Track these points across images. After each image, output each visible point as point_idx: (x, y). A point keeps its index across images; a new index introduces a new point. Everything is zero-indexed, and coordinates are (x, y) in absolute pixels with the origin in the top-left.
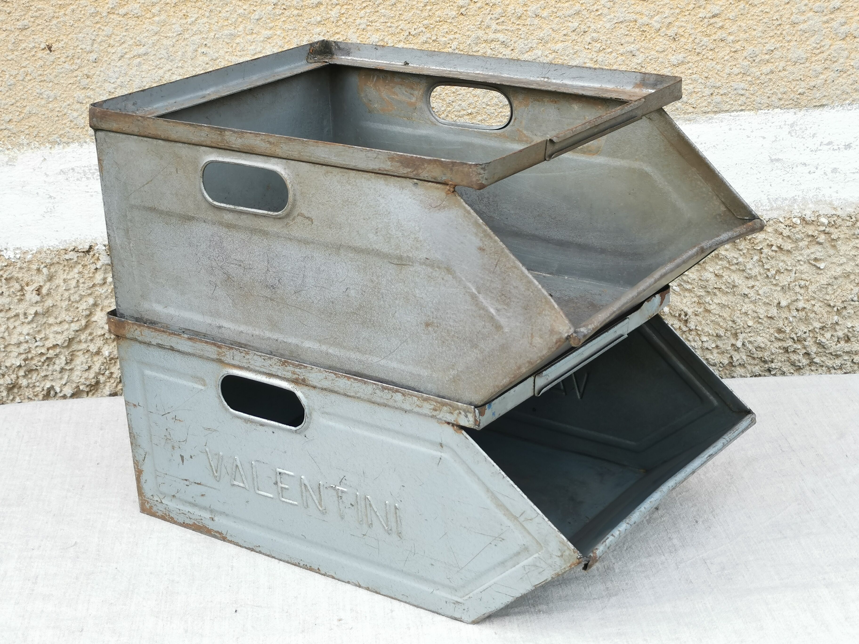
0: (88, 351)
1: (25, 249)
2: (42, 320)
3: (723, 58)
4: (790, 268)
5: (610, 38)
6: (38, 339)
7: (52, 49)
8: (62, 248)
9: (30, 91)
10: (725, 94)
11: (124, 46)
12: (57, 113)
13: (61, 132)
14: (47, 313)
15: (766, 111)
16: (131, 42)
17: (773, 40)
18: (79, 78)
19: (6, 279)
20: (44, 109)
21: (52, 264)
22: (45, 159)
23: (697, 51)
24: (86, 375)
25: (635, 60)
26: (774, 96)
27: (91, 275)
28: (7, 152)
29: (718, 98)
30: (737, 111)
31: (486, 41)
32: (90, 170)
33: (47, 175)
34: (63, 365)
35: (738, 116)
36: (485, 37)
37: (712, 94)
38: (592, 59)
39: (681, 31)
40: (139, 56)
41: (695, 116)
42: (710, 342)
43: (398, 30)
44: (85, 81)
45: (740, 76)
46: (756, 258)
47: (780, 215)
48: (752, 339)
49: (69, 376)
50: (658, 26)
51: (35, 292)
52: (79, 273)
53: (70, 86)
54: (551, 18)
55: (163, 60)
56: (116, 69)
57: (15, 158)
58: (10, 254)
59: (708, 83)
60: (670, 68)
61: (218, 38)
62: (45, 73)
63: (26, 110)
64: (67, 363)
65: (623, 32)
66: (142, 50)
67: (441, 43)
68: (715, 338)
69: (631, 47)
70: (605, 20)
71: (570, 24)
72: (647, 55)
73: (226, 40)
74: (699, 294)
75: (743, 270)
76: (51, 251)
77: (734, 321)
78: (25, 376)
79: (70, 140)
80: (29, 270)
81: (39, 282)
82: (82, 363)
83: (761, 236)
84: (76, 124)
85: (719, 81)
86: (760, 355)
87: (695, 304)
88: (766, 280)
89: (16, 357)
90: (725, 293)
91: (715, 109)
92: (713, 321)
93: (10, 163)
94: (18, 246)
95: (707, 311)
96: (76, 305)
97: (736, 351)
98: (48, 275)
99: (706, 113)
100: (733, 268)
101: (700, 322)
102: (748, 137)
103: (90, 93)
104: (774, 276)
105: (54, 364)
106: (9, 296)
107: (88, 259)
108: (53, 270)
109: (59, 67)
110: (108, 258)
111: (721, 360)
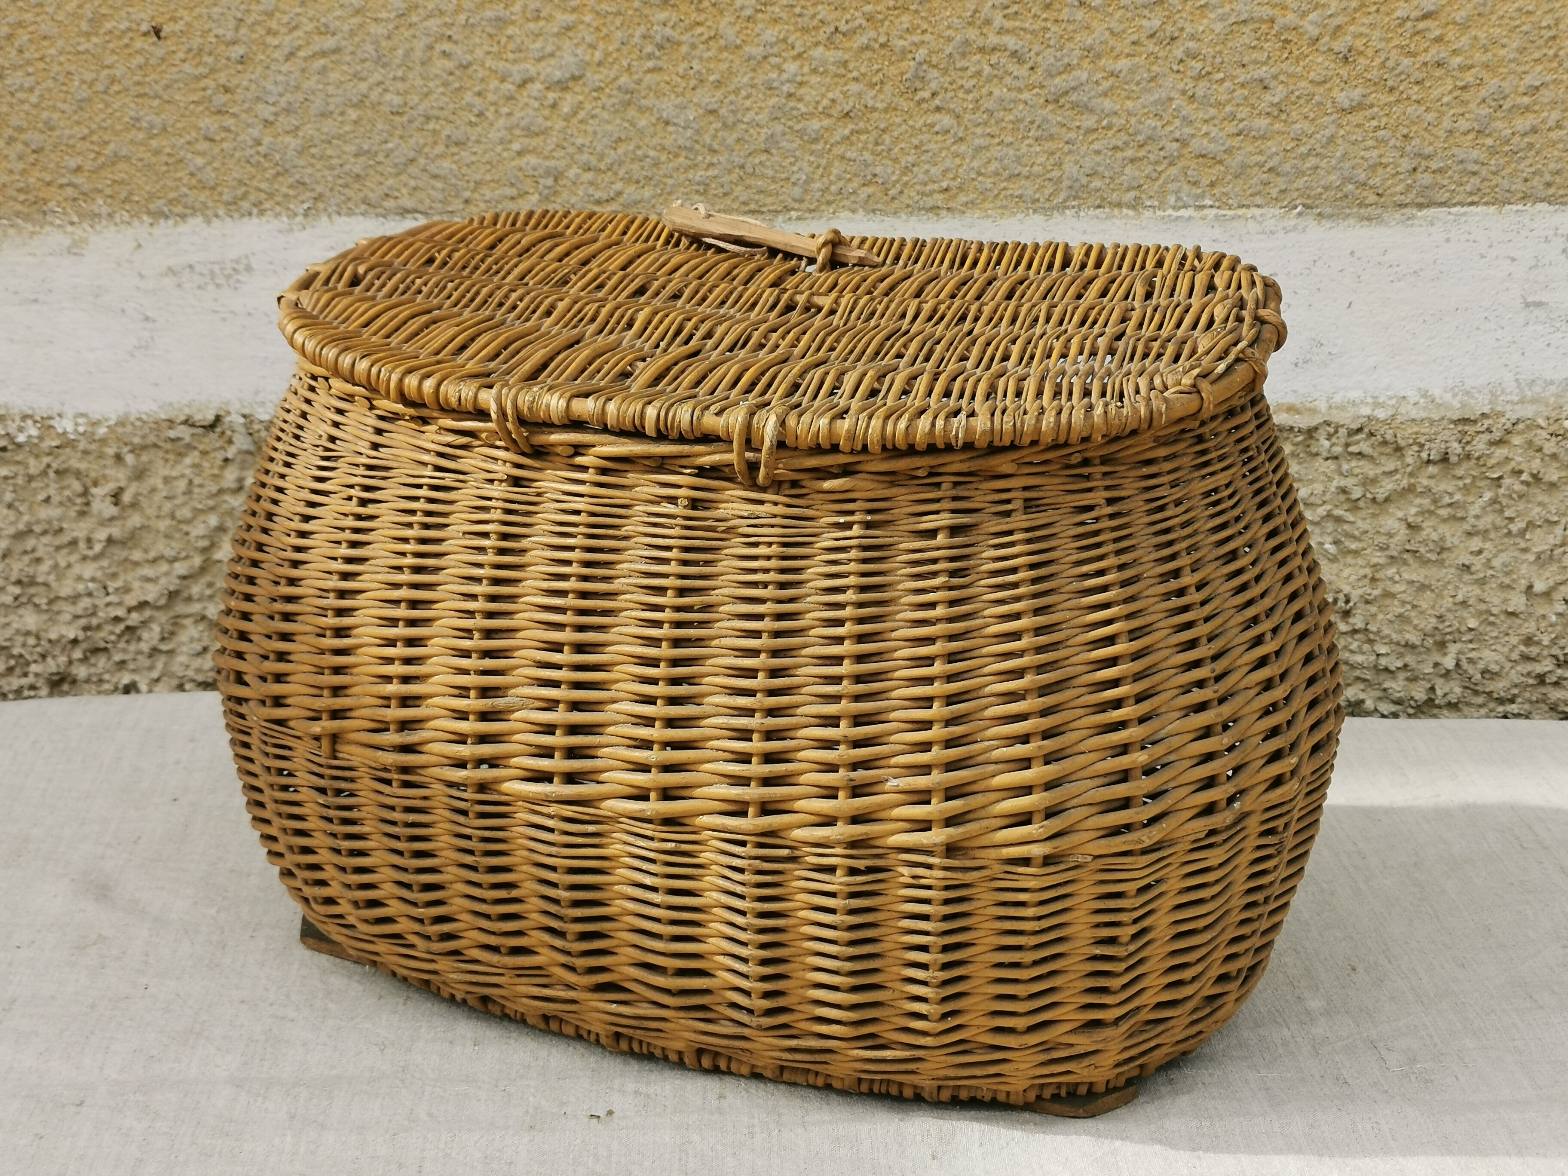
0: (203, 618)
1: (95, 417)
2: (120, 553)
3: (1439, 100)
4: (1556, 519)
5: (1220, 52)
6: (110, 590)
7: (162, 34)
8: (163, 416)
9: (118, 114)
10: (1440, 171)
11: (296, 34)
12: (165, 159)
13: (173, 195)
14: (131, 540)
15: (1520, 207)
16: (310, 27)
17: (1539, 68)
18: (209, 92)
19: (57, 472)
20: (141, 149)
21: (144, 448)
22: (140, 246)
23: (1390, 83)
24: (197, 663)
25: (1268, 97)
26: (1537, 178)
27: (216, 471)
28: (69, 229)
29: (1426, 179)
30: (1462, 205)
31: (981, 50)
32: (222, 269)
33: (141, 276)
34: (155, 642)
35: (1464, 214)
36: (980, 42)
37: (1415, 169)
38: (1184, 92)
39: (1359, 43)
40: (323, 54)
41: (1380, 211)
42: (1393, 657)
43: (815, 22)
44: (221, 99)
45: (1471, 136)
46: (1488, 495)
47: (1537, 414)
48: (1473, 655)
49: (166, 664)
50: (1315, 32)
51: (109, 499)
52: (195, 466)
53: (192, 107)
54: (1110, 10)
55: (367, 64)
56: (280, 78)
57: (84, 241)
58: (66, 425)
59: (1408, 148)
60: (1335, 116)
61: (473, 25)
62: (147, 79)
63: (109, 150)
64: (163, 639)
65: (1247, 41)
66: (329, 43)
67: (897, 50)
68: (1402, 650)
69: (1262, 72)
70: (1212, 16)
71: (1144, 22)
72: (1292, 87)
73: (489, 30)
74: (1375, 560)
75: (1463, 519)
76: (144, 422)
77: (1440, 618)
78: (85, 660)
79: (188, 211)
80: (101, 456)
81: (117, 480)
82: (192, 640)
83: (1500, 453)
84: (200, 181)
85: (1430, 144)
86: (1490, 686)
87: (1366, 581)
88: (1506, 540)
89: (69, 623)
90: (1425, 562)
91: (1420, 200)
92: (1400, 616)
93: (74, 250)
94: (83, 410)
95: (1388, 595)
96: (185, 528)
97: (1442, 676)
98: (135, 467)
99: (1402, 206)
100: (1443, 512)
101: (1374, 616)
102: (1483, 257)
103: (229, 122)
104: (1522, 533)
105: (139, 639)
106: (61, 504)
107: (212, 440)
108: (145, 458)
109: (174, 69)
110: (249, 439)
111: (1413, 694)
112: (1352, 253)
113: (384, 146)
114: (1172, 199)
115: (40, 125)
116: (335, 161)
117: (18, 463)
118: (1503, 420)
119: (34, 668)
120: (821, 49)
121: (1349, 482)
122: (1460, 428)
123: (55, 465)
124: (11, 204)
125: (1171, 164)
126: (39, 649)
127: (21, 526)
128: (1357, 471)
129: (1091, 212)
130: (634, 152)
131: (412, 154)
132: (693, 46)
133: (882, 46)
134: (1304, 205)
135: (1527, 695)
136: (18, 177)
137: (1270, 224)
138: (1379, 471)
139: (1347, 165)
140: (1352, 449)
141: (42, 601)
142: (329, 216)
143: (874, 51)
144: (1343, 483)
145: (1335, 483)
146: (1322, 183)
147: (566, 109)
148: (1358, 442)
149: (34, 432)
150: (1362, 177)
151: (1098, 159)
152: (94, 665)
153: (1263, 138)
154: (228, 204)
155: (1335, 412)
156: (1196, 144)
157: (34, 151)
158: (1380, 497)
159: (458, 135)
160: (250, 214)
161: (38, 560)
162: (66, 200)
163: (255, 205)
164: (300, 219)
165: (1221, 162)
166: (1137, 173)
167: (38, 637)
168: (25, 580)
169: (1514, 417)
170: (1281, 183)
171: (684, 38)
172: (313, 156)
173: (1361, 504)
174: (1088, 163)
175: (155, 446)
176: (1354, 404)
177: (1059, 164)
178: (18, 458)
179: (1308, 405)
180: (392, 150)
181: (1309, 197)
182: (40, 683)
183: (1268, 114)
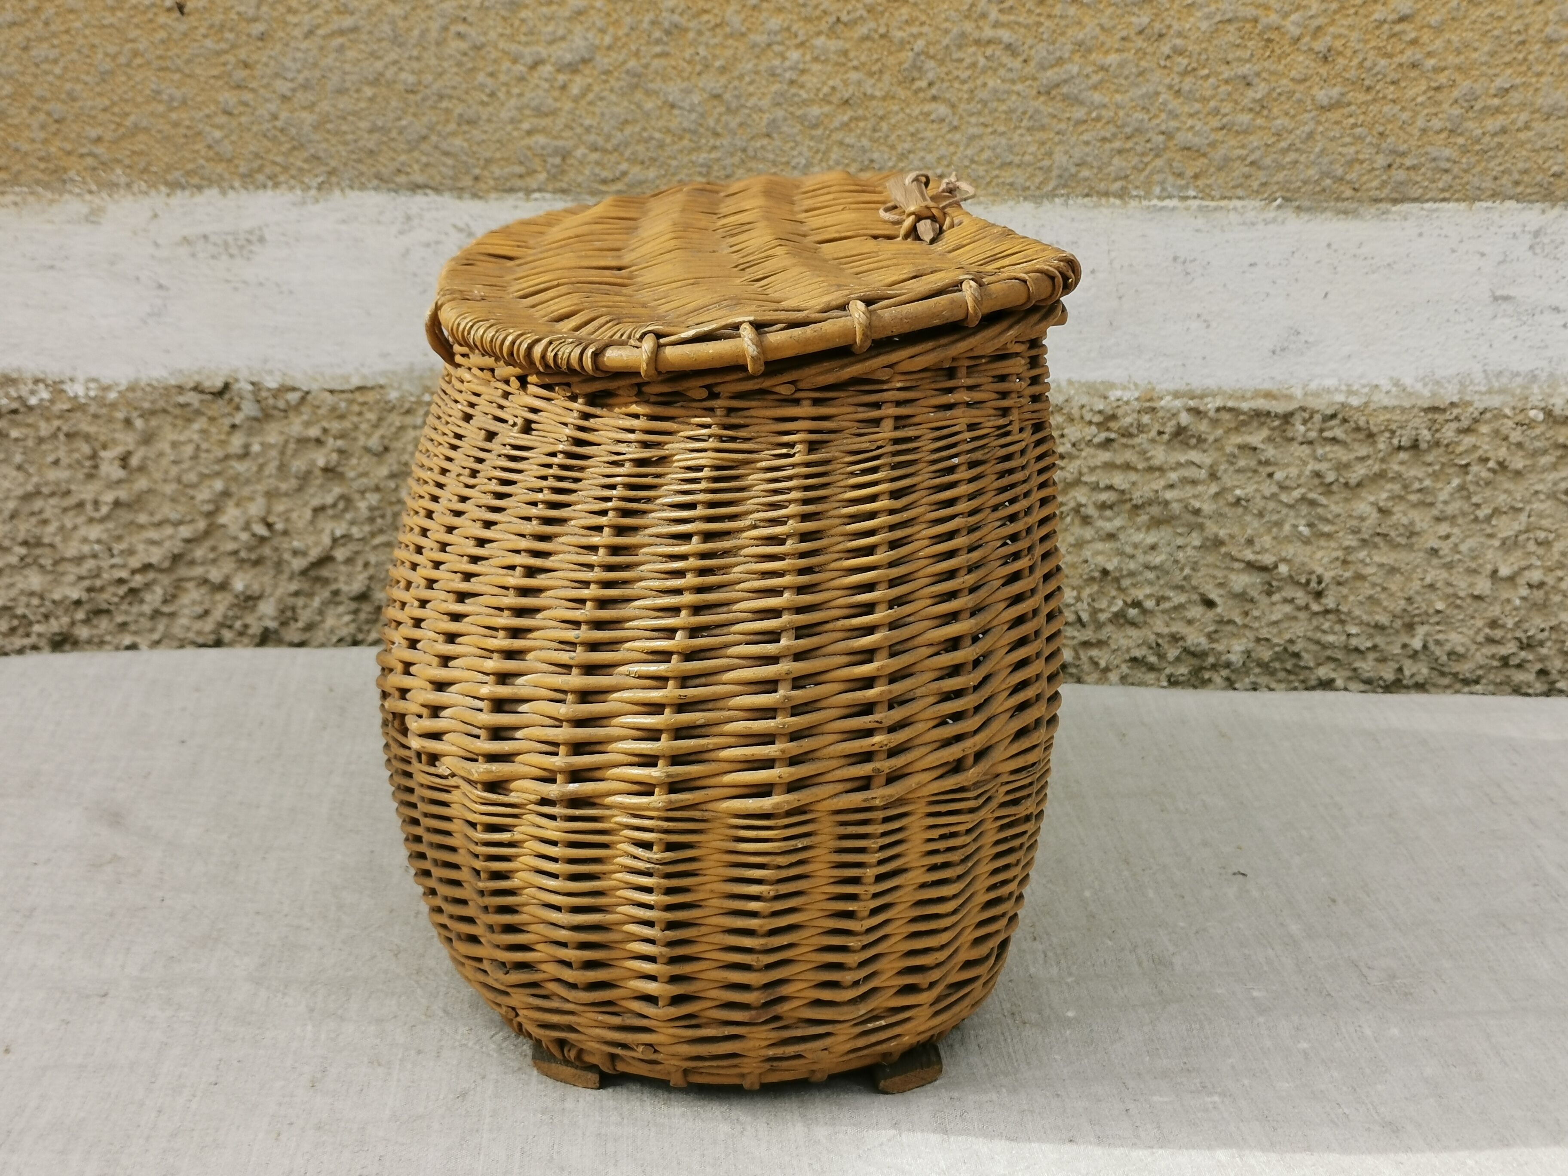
0: (206, 581)
1: (106, 381)
2: (125, 516)
3: (1414, 99)
4: (1520, 505)
5: (1206, 50)
6: (115, 552)
7: (186, 10)
8: (173, 382)
9: (139, 87)
10: (1414, 168)
11: (316, 12)
12: (183, 131)
13: (190, 166)
14: (135, 503)
15: (1489, 204)
17: (1509, 71)
18: (229, 67)
19: (68, 435)
20: (161, 121)
21: (153, 413)
22: (156, 215)
23: (1367, 83)
24: (198, 625)
25: (1250, 93)
26: (1506, 177)
27: (223, 437)
28: (88, 197)
29: (1399, 175)
30: (1435, 201)
31: (977, 42)
32: (236, 240)
33: (156, 245)
34: (157, 604)
35: (1436, 210)
36: (976, 35)
37: (1390, 166)
38: (1170, 87)
39: (1338, 44)
40: (341, 32)
41: (1355, 205)
42: (1363, 637)
43: (818, 13)
44: (240, 74)
45: (1443, 135)
46: (1456, 482)
47: (1504, 404)
48: (1440, 637)
49: (167, 626)
50: (1296, 31)
51: (117, 463)
52: (203, 431)
53: (212, 81)
54: (1101, 6)
55: (384, 44)
56: (299, 55)
57: (102, 210)
58: (77, 389)
59: (1384, 145)
60: (1314, 113)
61: (487, 8)
62: (169, 54)
63: (129, 122)
64: (165, 602)
65: (1232, 39)
66: (348, 22)
67: (896, 40)
68: (1372, 631)
69: (1246, 69)
70: (1199, 14)
71: (1134, 19)
72: (1273, 85)
73: (503, 13)
74: (1347, 543)
75: (1432, 504)
76: (154, 388)
77: (1409, 600)
78: (87, 621)
79: (204, 183)
80: (111, 420)
81: (126, 444)
82: (194, 603)
83: (1468, 441)
84: (217, 154)
85: (1405, 142)
86: (1456, 667)
87: (1338, 564)
88: (1473, 526)
89: (73, 584)
90: (1395, 546)
91: (1394, 195)
92: (1370, 597)
93: (92, 218)
94: (94, 374)
95: (1360, 577)
96: (191, 492)
97: (1410, 657)
98: (144, 431)
99: (1377, 200)
100: (1413, 498)
101: (1345, 597)
102: (1453, 251)
103: (248, 96)
104: (1488, 519)
105: (142, 601)
106: (70, 466)
107: (219, 407)
108: (154, 422)
109: (196, 45)
110: (257, 406)
111: (1382, 674)
112: (1329, 245)
113: (398, 124)
114: (1157, 190)
115: (63, 96)
116: (350, 137)
117: (29, 425)
118: (1471, 409)
119: (37, 628)
120: (823, 38)
121: (1323, 467)
122: (1430, 416)
123: (65, 428)
124: (32, 172)
125: (1157, 156)
126: (43, 610)
127: (30, 488)
128: (1330, 456)
129: (1080, 201)
130: (640, 133)
131: (424, 132)
132: (700, 33)
133: (883, 36)
134: (1283, 198)
135: (1491, 677)
136: (39, 146)
137: (1251, 215)
138: (1352, 456)
139: (1325, 160)
140: (1327, 434)
141: (47, 562)
142: (342, 190)
143: (873, 41)
144: (1318, 467)
145: (1310, 467)
146: (1302, 177)
147: (575, 90)
148: (1332, 428)
149: (45, 395)
150: (1340, 172)
151: (1087, 149)
152: (96, 627)
153: (1246, 132)
154: (243, 176)
155: (1310, 398)
156: (1183, 137)
157: (57, 121)
158: (1353, 482)
159: (470, 113)
160: (265, 186)
161: (45, 522)
162: (85, 169)
163: (270, 178)
164: (313, 192)
165: (1204, 155)
166: (1124, 164)
167: (42, 597)
168: (32, 541)
169: (1481, 407)
170: (1262, 176)
171: (692, 25)
172: (328, 132)
173: (1334, 488)
174: (1077, 153)
175: (165, 411)
176: (1328, 391)
177: (1049, 154)
178: (30, 420)
179: (1285, 392)
180: (405, 127)
181: (1288, 190)
182: (43, 643)
183: (1251, 110)
